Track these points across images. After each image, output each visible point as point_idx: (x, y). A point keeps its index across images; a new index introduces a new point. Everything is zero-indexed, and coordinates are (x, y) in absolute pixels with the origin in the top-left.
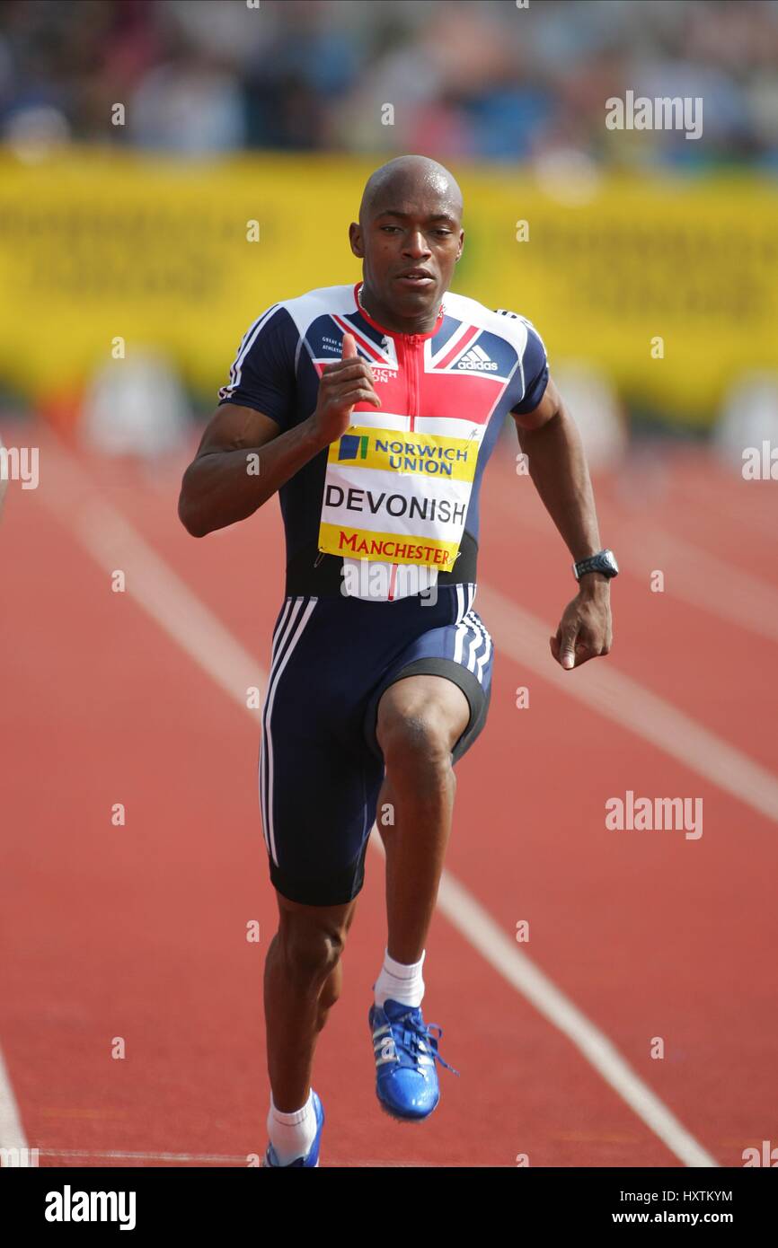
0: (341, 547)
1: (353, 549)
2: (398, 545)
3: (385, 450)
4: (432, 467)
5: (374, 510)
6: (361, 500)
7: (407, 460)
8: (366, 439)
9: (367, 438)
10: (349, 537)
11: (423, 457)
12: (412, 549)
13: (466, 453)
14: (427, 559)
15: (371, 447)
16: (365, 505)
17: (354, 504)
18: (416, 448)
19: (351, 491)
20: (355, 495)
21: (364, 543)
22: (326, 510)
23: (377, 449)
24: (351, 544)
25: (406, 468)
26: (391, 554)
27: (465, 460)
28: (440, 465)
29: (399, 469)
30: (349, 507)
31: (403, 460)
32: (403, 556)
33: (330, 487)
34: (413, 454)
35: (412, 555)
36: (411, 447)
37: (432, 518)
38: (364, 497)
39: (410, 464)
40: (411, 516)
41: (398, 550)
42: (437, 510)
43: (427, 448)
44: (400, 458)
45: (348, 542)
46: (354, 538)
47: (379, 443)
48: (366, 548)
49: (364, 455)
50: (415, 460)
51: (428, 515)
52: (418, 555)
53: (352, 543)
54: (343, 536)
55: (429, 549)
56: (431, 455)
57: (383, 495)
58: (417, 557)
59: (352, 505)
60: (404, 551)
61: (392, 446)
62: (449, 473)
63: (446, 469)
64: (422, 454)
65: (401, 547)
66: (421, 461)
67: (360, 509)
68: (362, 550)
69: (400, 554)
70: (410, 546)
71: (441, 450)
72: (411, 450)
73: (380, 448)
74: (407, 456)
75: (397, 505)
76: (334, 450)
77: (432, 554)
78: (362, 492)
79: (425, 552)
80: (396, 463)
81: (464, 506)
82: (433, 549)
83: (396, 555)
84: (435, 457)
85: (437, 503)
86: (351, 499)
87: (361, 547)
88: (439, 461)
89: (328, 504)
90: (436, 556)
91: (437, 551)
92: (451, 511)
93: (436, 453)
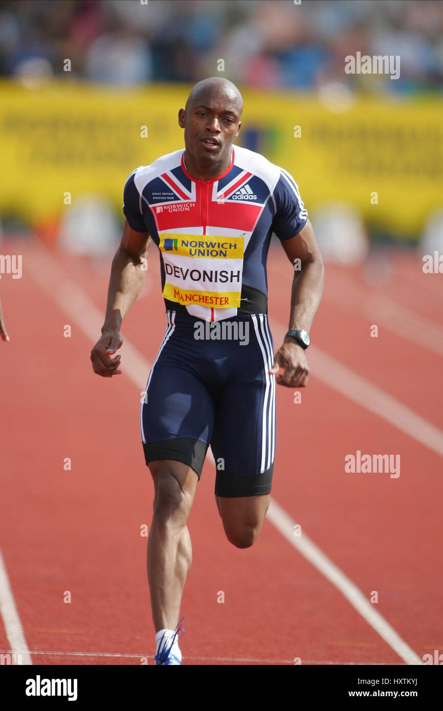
0: (175, 297)
1: (179, 298)
2: (200, 296)
3: (187, 245)
4: (214, 253)
5: (184, 278)
7: (200, 250)
8: (175, 241)
9: (177, 240)
11: (209, 249)
12: (207, 298)
13: (236, 244)
14: (216, 303)
15: (179, 245)
16: (180, 274)
18: (205, 244)
19: (174, 267)
20: (176, 269)
23: (182, 245)
24: (178, 296)
25: (199, 255)
26: (197, 301)
27: (235, 248)
28: (219, 252)
29: (195, 256)
31: (197, 251)
32: (203, 302)
34: (203, 247)
35: (207, 301)
36: (201, 243)
37: (216, 281)
38: (179, 270)
39: (201, 253)
40: (204, 280)
41: (200, 299)
42: (219, 277)
43: (211, 243)
44: (196, 250)
45: (177, 294)
47: (183, 242)
49: (176, 249)
50: (204, 251)
51: (214, 279)
54: (175, 291)
55: (217, 298)
56: (213, 247)
57: (188, 270)
58: (211, 303)
61: (191, 243)
62: (225, 255)
63: (223, 253)
64: (208, 247)
65: (201, 297)
66: (208, 251)
69: (202, 300)
71: (219, 244)
72: (202, 245)
73: (184, 245)
74: (199, 248)
75: (196, 275)
77: (219, 301)
78: (178, 268)
79: (214, 300)
80: (193, 252)
81: (239, 272)
83: (200, 301)
84: (216, 248)
85: (219, 273)
86: (175, 271)
88: (218, 250)
89: (167, 273)
90: (221, 301)
91: (221, 299)
92: (229, 276)
93: (217, 245)
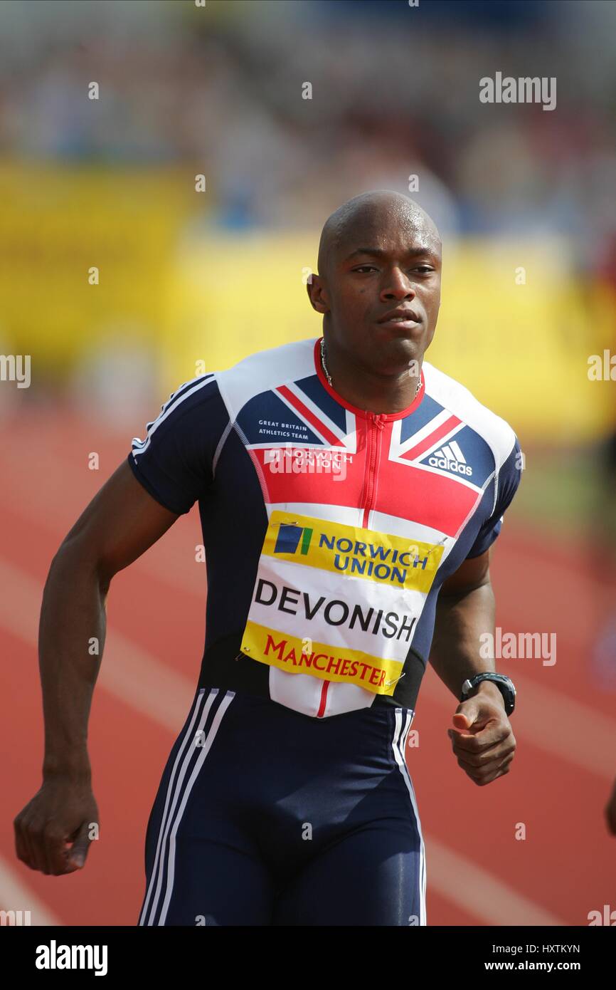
0: (266, 653)
1: (280, 657)
2: (332, 659)
3: (331, 546)
4: (382, 572)
5: (310, 615)
6: (295, 602)
7: (355, 561)
8: (309, 532)
9: (311, 530)
10: (277, 642)
11: (374, 560)
12: (348, 665)
13: (426, 559)
14: (362, 677)
15: (315, 542)
16: (300, 609)
17: (287, 605)
18: (368, 548)
19: (286, 590)
20: (289, 595)
21: (293, 652)
22: (255, 607)
23: (321, 546)
24: (278, 651)
25: (353, 571)
26: (323, 669)
27: (424, 567)
28: (392, 570)
29: (344, 571)
30: (281, 608)
31: (351, 561)
32: (336, 672)
33: (262, 582)
34: (364, 554)
35: (345, 671)
36: (361, 546)
37: (375, 631)
38: (300, 598)
39: (359, 566)
40: (351, 626)
41: (331, 665)
42: (383, 623)
43: (381, 549)
44: (347, 559)
45: (275, 648)
46: (283, 645)
47: (324, 538)
48: (294, 658)
49: (305, 550)
50: (365, 562)
51: (371, 626)
52: (352, 672)
53: (279, 649)
54: (270, 640)
55: (366, 667)
56: (383, 558)
57: (322, 600)
58: (350, 674)
59: (285, 606)
60: (337, 666)
61: (339, 543)
62: (401, 580)
63: (399, 575)
64: (374, 555)
65: (335, 662)
66: (372, 564)
67: (294, 613)
68: (289, 659)
69: (333, 669)
70: (345, 661)
71: (396, 553)
72: (362, 551)
73: (324, 545)
74: (355, 556)
75: (337, 613)
76: (270, 541)
77: (369, 672)
78: (298, 593)
79: (360, 669)
80: (342, 564)
81: (414, 619)
82: (370, 668)
83: (328, 670)
84: (388, 562)
85: (384, 615)
86: (284, 598)
87: (289, 657)
88: (391, 565)
89: (258, 600)
90: (373, 676)
91: (375, 670)
92: (399, 624)
93: (391, 556)
